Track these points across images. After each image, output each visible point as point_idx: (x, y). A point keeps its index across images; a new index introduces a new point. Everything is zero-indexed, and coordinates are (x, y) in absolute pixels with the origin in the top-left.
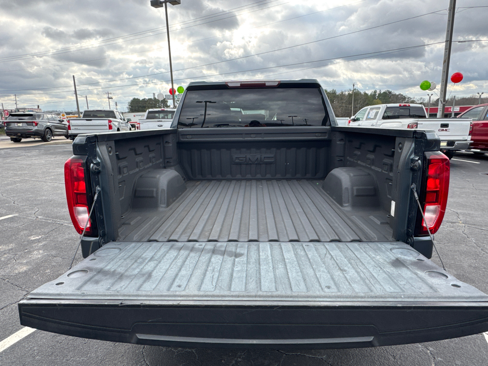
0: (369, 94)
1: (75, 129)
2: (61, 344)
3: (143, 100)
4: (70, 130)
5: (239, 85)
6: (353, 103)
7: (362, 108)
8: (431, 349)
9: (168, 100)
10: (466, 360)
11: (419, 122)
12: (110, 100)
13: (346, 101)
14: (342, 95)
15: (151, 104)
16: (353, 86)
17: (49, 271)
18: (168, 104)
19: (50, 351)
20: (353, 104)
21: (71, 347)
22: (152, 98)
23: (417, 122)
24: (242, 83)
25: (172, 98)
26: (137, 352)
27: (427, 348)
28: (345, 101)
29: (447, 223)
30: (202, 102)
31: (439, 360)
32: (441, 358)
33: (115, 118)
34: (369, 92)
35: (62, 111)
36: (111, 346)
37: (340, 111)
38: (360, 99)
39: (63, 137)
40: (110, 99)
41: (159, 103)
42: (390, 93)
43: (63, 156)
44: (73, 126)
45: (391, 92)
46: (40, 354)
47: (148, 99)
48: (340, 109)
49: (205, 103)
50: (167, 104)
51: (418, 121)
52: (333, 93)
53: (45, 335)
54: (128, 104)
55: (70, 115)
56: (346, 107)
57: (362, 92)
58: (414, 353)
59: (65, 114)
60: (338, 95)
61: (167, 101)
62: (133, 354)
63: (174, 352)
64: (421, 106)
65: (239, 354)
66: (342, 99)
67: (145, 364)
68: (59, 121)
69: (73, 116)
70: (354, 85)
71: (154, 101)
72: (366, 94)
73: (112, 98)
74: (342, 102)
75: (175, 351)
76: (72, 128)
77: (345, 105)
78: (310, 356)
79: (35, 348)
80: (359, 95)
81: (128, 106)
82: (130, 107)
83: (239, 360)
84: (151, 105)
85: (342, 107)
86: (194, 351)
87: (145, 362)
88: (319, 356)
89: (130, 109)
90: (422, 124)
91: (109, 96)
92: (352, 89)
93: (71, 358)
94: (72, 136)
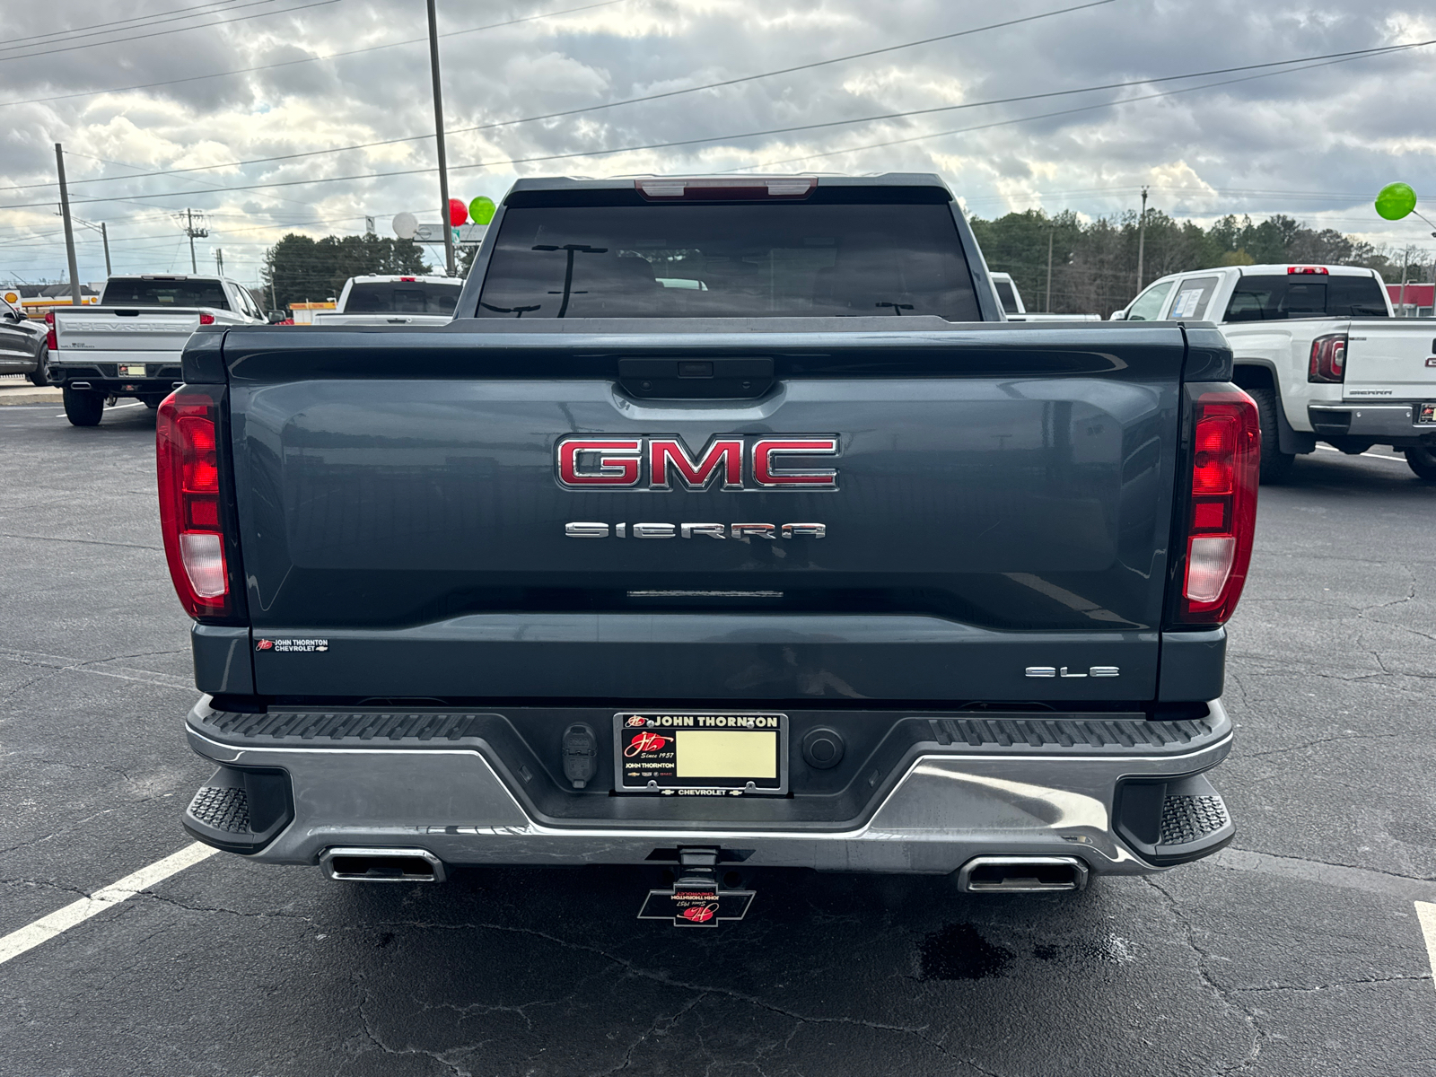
0: (1207, 230)
1: (76, 347)
2: (103, 991)
3: (325, 241)
4: (57, 349)
5: (681, 193)
6: (1141, 262)
7: (1154, 279)
8: (1256, 1012)
9: (424, 246)
10: (1357, 1039)
11: (1352, 334)
12: (194, 239)
13: (1116, 258)
14: (1101, 232)
15: (356, 259)
16: (1141, 198)
17: (31, 802)
18: (425, 263)
19: (70, 1008)
20: (1141, 268)
21: (132, 999)
22: (362, 234)
23: (1345, 332)
24: (692, 185)
25: (443, 239)
26: (342, 1011)
27: (1246, 1011)
28: (1111, 257)
29: (1407, 678)
30: (557, 248)
31: (1276, 1039)
32: (1283, 1033)
33: (224, 305)
34: (1205, 224)
35: (7, 283)
36: (260, 998)
37: (1093, 296)
38: (1171, 250)
39: (20, 380)
40: (197, 236)
41: (386, 258)
42: (1289, 225)
43: (27, 446)
44: (65, 334)
45: (1294, 222)
46: (38, 1014)
47: (345, 239)
48: (1093, 288)
49: (566, 251)
50: (418, 261)
51: (1349, 327)
52: (1064, 226)
53: (46, 968)
54: (265, 257)
55: (36, 296)
56: (1116, 277)
57: (1180, 222)
58: (1204, 1022)
59: (17, 293)
60: (1086, 232)
61: (421, 250)
62: (330, 1018)
63: (461, 1013)
64: (1371, 275)
65: (660, 1018)
66: (1099, 249)
67: (370, 1041)
68: (9, 315)
69: (49, 299)
70: (1145, 196)
71: (367, 247)
72: (1192, 231)
73: (203, 235)
74: (1102, 262)
75: (460, 1010)
76: (61, 341)
77: (1111, 272)
78: (880, 1026)
79: (21, 1001)
80: (1169, 232)
81: (266, 266)
82: (274, 269)
83: (660, 1032)
84: (356, 264)
85: (1098, 282)
86: (519, 1011)
87: (369, 1035)
88: (906, 1025)
89: (274, 275)
90: (1364, 339)
91: (194, 227)
92: (1139, 212)
93: (139, 1024)
94: (64, 373)
